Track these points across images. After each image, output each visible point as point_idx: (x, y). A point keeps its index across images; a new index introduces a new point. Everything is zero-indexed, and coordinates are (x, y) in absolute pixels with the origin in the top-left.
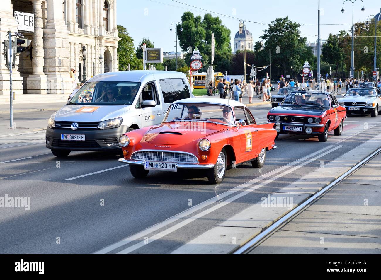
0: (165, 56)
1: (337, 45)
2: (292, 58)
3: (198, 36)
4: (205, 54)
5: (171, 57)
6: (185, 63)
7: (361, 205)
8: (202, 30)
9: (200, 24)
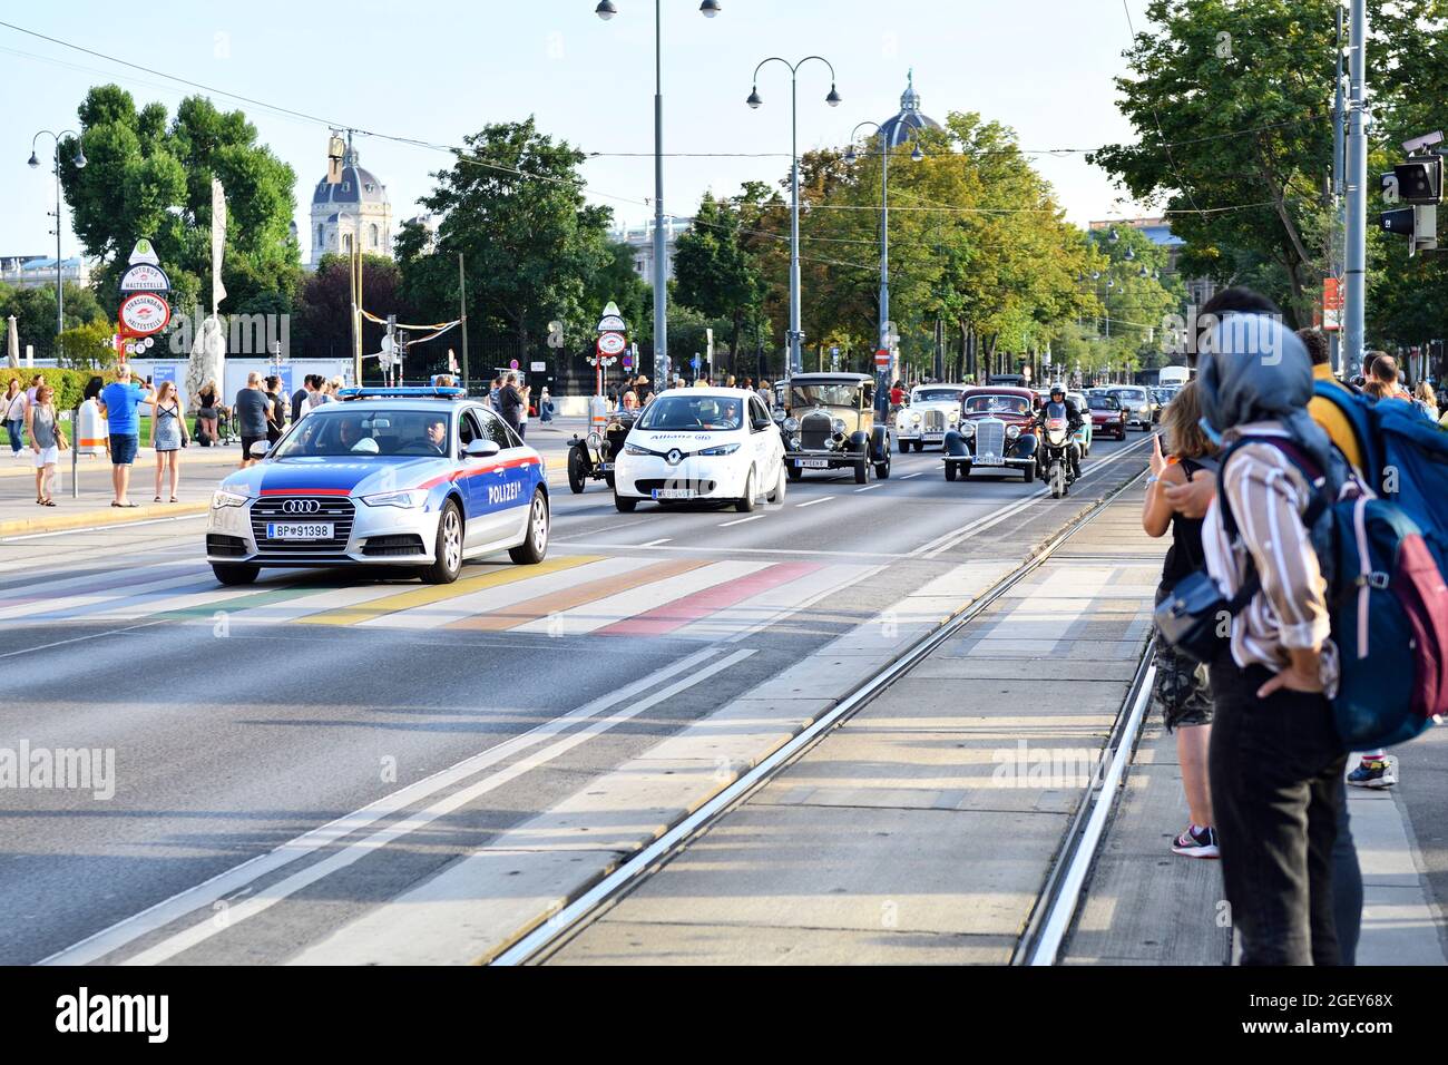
0: (8, 275)
1: (734, 242)
2: (552, 291)
3: (155, 191)
4: (184, 268)
5: (38, 280)
6: (99, 307)
7: (822, 893)
8: (170, 165)
9: (162, 140)
